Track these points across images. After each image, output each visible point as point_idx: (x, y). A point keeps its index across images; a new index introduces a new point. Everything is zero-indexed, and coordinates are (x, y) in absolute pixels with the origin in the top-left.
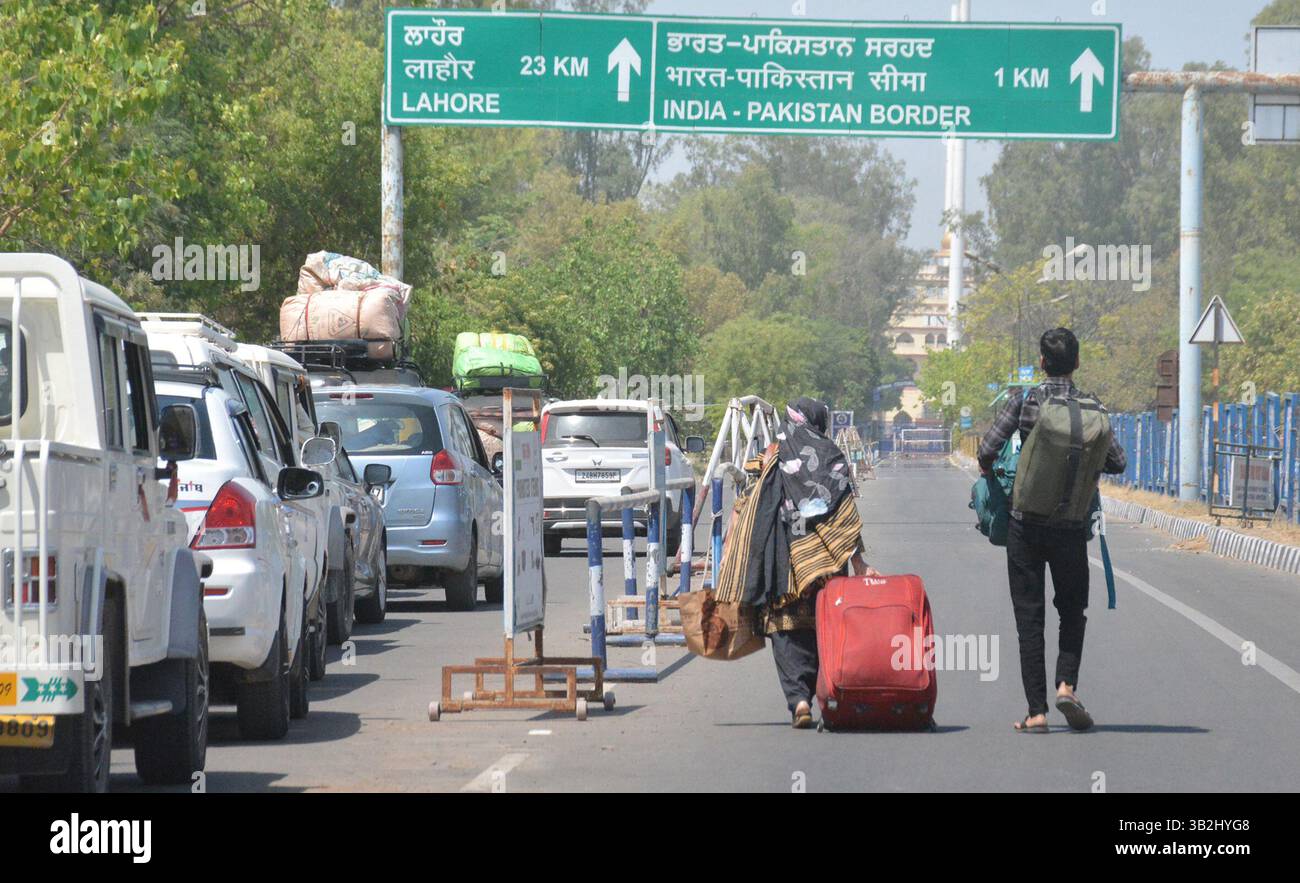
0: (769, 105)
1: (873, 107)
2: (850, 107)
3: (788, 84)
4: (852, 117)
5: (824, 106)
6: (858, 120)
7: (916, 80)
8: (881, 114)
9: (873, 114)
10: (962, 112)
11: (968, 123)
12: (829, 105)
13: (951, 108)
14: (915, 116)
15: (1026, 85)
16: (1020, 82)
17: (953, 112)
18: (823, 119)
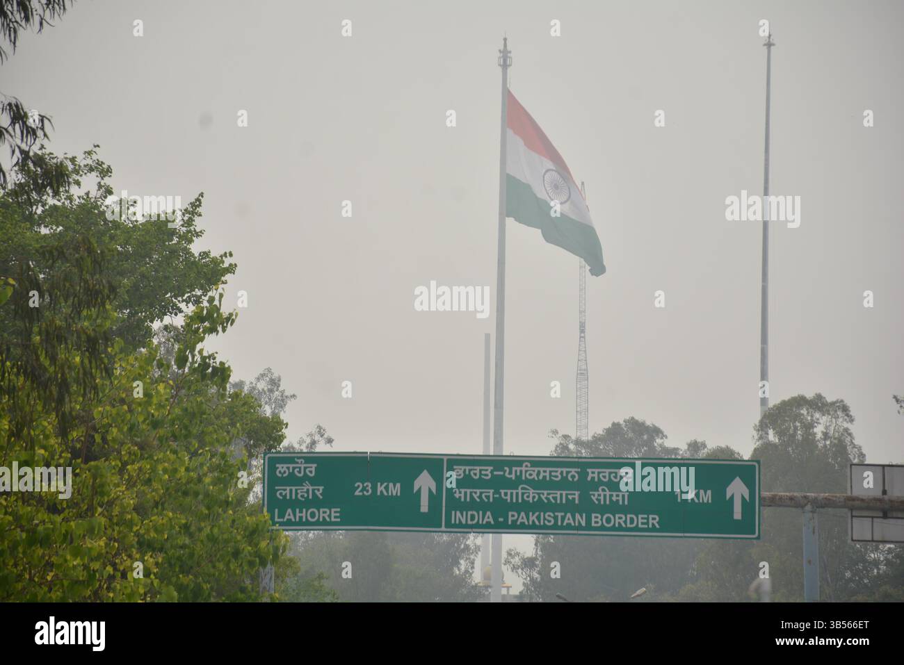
0: (523, 514)
1: (593, 515)
2: (577, 516)
3: (535, 500)
4: (579, 522)
5: (560, 515)
6: (583, 524)
7: (622, 497)
8: (599, 520)
9: (593, 520)
10: (653, 519)
11: (657, 526)
12: (563, 514)
13: (646, 516)
14: (621, 521)
15: (696, 500)
16: (692, 499)
17: (648, 519)
18: (559, 524)
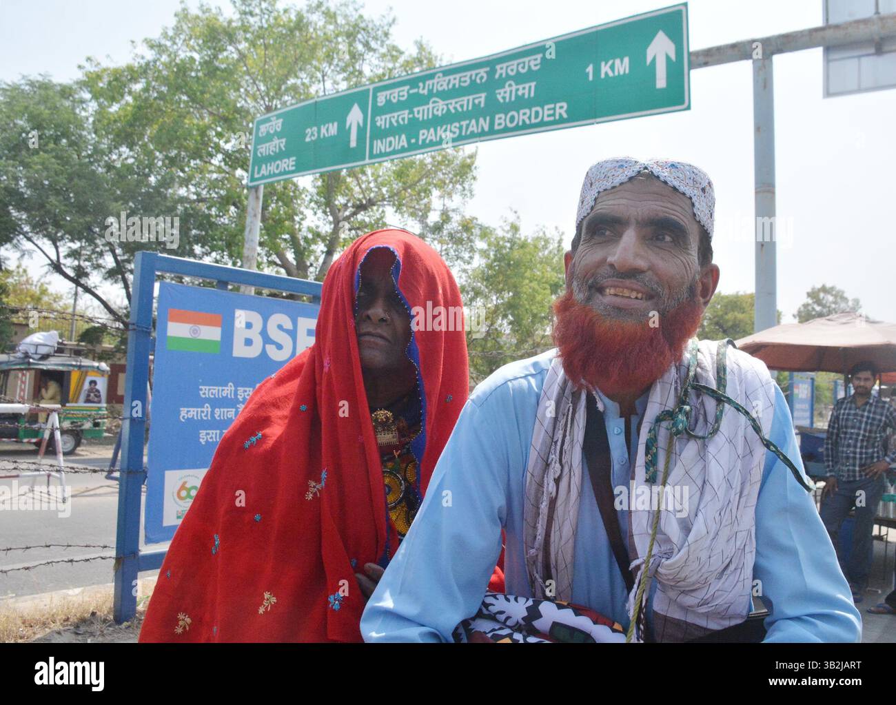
0: (432, 130)
1: (497, 116)
2: (481, 120)
3: (444, 112)
4: (482, 128)
5: (464, 123)
6: (486, 129)
7: (528, 89)
8: (502, 121)
9: (497, 121)
10: (561, 107)
11: (565, 116)
12: (468, 122)
13: (552, 106)
14: (526, 118)
15: (611, 74)
16: (606, 74)
17: (554, 109)
18: (463, 134)
